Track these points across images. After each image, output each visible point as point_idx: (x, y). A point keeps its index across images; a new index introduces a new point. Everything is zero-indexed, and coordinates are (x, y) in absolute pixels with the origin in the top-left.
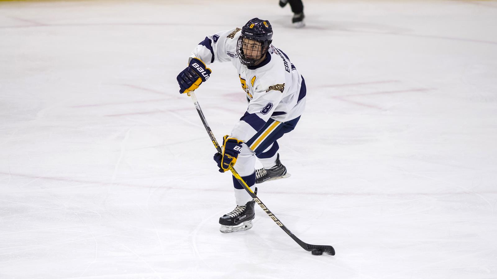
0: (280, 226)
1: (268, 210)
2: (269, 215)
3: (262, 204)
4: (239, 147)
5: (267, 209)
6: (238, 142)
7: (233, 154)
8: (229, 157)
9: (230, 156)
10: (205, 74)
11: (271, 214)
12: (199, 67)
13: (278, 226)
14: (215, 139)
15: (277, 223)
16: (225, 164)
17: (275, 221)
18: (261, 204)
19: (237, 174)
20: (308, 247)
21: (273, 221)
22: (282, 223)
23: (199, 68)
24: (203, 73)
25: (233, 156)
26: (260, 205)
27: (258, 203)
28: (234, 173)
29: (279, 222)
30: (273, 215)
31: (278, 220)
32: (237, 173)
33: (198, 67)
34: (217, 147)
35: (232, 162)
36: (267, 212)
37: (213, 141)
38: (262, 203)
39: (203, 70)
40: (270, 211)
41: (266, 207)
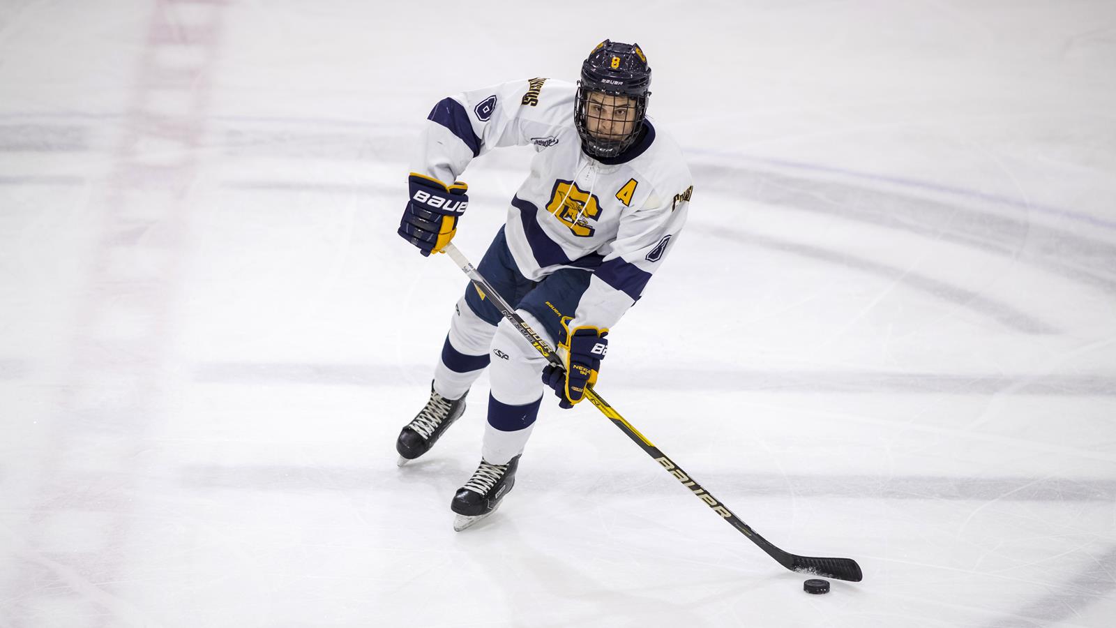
0: (725, 518)
1: (692, 484)
2: (698, 495)
3: (677, 470)
4: (603, 346)
5: (690, 480)
6: (600, 332)
7: (590, 362)
8: (583, 373)
9: (584, 369)
10: (451, 206)
11: (701, 491)
12: (431, 198)
13: (721, 519)
14: (538, 337)
15: (717, 511)
16: (575, 389)
17: (712, 506)
18: (674, 469)
19: (608, 408)
20: (792, 562)
21: (708, 506)
22: (730, 509)
23: (431, 200)
24: (445, 208)
25: (589, 368)
26: (674, 472)
27: (669, 468)
28: (600, 406)
29: (721, 507)
30: (706, 492)
31: (719, 504)
32: (609, 406)
33: (428, 199)
34: (547, 355)
35: (590, 381)
36: (690, 487)
37: (533, 343)
38: (677, 468)
39: (443, 200)
40: (699, 483)
41: (688, 475)
